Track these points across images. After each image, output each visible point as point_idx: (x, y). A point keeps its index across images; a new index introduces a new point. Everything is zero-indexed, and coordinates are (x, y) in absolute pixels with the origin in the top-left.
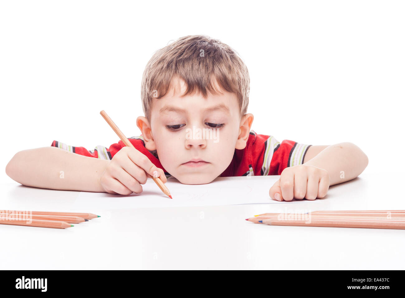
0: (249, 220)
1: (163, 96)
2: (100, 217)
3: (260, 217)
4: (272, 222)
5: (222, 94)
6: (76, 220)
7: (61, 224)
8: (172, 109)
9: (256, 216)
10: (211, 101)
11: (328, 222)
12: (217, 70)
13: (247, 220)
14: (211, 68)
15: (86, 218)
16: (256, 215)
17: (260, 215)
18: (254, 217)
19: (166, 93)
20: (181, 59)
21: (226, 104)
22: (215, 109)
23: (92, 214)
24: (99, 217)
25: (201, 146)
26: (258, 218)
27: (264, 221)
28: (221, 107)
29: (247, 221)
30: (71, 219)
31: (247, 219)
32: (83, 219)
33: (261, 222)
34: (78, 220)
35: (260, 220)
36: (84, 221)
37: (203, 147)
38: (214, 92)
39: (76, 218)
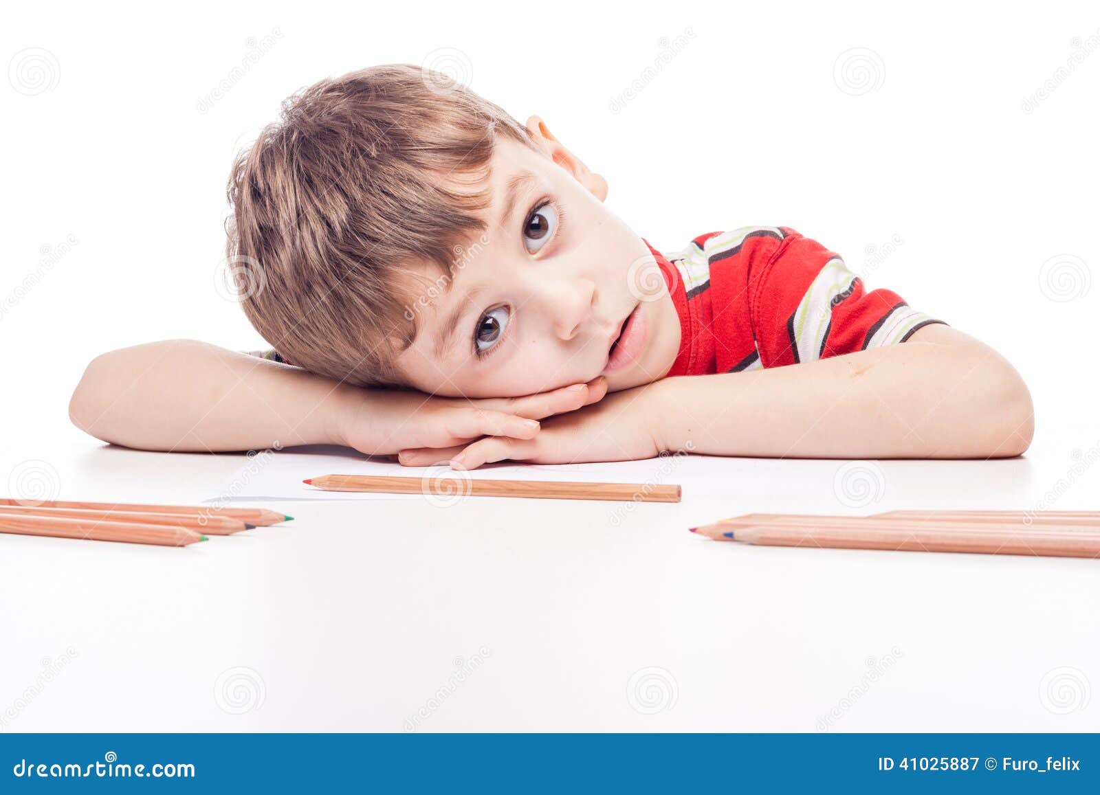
0: (697, 531)
2: (293, 519)
3: (730, 522)
6: (223, 524)
7: (174, 533)
13: (693, 530)
15: (250, 522)
23: (270, 512)
24: (288, 519)
26: (725, 526)
27: (738, 533)
29: (692, 534)
31: (692, 527)
32: (241, 523)
33: (729, 536)
34: (228, 524)
35: (728, 530)
36: (243, 529)
39: (220, 521)
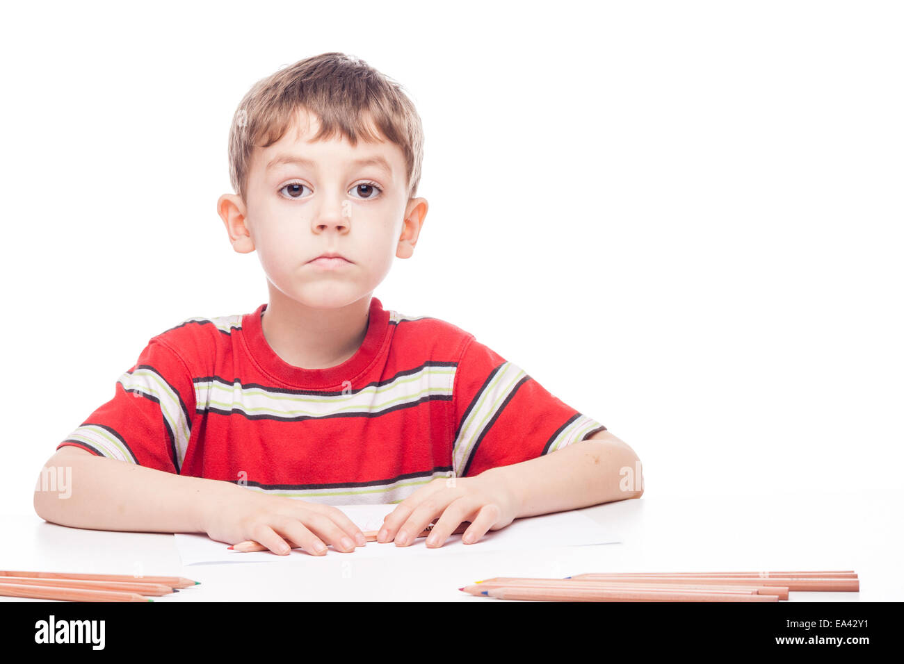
0: (464, 589)
1: (276, 141)
2: (200, 584)
3: (486, 584)
4: (506, 593)
5: (382, 142)
6: (157, 589)
8: (290, 160)
9: (477, 583)
10: (363, 150)
11: (603, 593)
12: (373, 105)
13: (462, 590)
14: (363, 98)
15: (175, 586)
16: (478, 580)
17: (485, 581)
18: (475, 584)
19: (281, 136)
20: (310, 81)
21: (388, 159)
22: (370, 162)
23: (185, 579)
24: (197, 584)
25: (339, 228)
26: (480, 587)
27: (490, 591)
28: (380, 161)
29: (460, 592)
30: (148, 589)
32: (170, 589)
33: (484, 594)
34: (160, 589)
35: (484, 590)
36: (171, 592)
37: (343, 231)
38: (367, 138)
39: (156, 587)
